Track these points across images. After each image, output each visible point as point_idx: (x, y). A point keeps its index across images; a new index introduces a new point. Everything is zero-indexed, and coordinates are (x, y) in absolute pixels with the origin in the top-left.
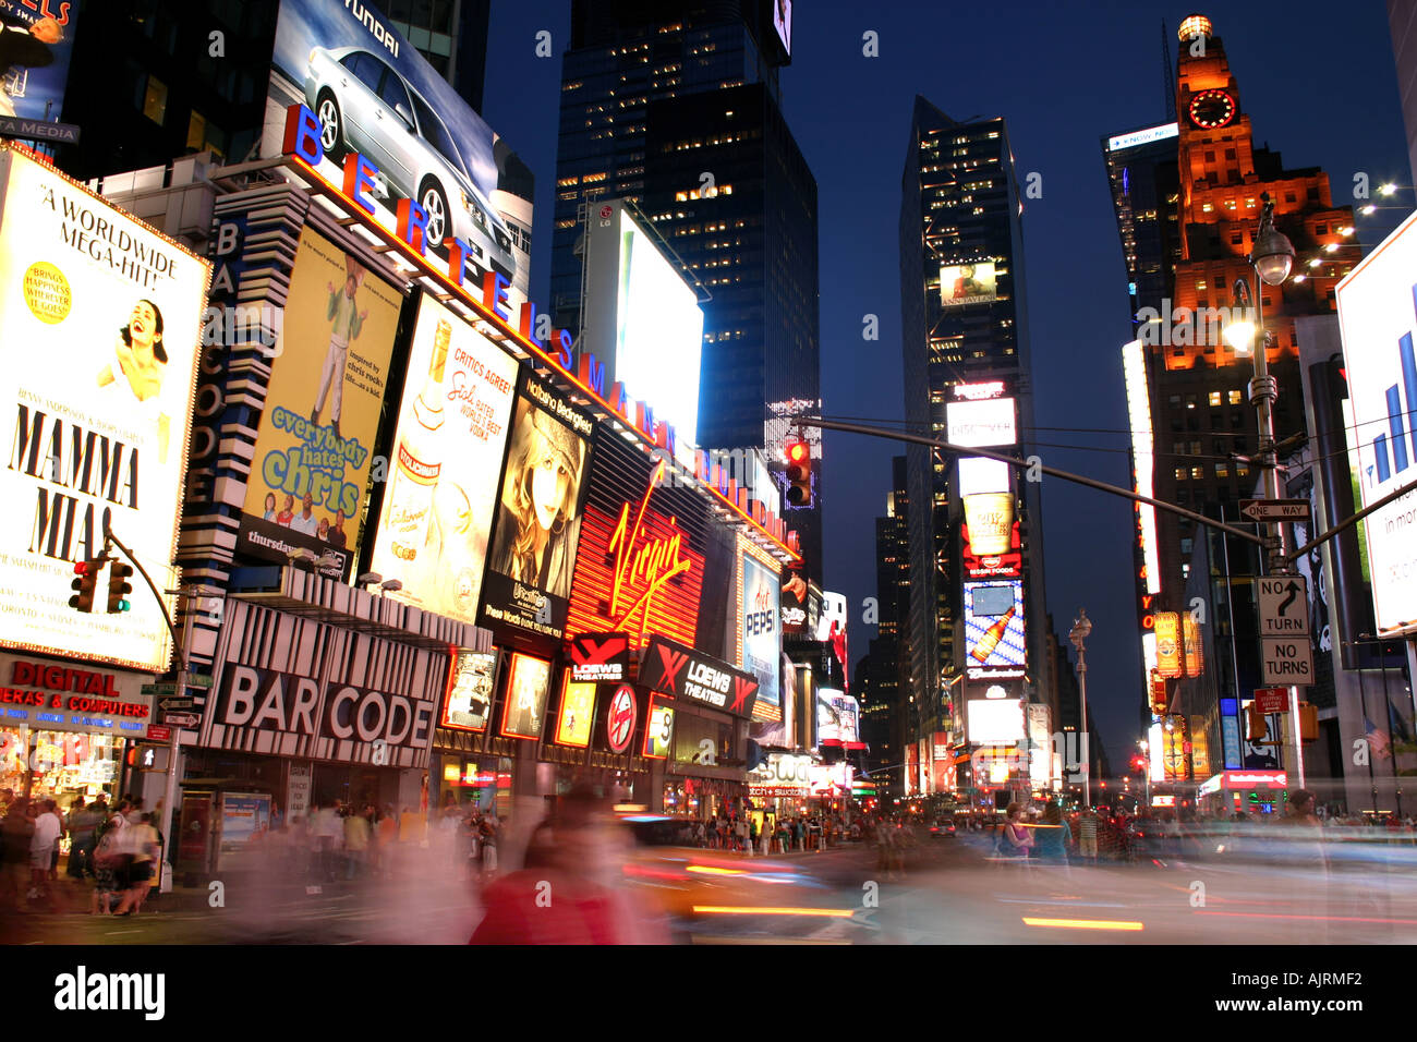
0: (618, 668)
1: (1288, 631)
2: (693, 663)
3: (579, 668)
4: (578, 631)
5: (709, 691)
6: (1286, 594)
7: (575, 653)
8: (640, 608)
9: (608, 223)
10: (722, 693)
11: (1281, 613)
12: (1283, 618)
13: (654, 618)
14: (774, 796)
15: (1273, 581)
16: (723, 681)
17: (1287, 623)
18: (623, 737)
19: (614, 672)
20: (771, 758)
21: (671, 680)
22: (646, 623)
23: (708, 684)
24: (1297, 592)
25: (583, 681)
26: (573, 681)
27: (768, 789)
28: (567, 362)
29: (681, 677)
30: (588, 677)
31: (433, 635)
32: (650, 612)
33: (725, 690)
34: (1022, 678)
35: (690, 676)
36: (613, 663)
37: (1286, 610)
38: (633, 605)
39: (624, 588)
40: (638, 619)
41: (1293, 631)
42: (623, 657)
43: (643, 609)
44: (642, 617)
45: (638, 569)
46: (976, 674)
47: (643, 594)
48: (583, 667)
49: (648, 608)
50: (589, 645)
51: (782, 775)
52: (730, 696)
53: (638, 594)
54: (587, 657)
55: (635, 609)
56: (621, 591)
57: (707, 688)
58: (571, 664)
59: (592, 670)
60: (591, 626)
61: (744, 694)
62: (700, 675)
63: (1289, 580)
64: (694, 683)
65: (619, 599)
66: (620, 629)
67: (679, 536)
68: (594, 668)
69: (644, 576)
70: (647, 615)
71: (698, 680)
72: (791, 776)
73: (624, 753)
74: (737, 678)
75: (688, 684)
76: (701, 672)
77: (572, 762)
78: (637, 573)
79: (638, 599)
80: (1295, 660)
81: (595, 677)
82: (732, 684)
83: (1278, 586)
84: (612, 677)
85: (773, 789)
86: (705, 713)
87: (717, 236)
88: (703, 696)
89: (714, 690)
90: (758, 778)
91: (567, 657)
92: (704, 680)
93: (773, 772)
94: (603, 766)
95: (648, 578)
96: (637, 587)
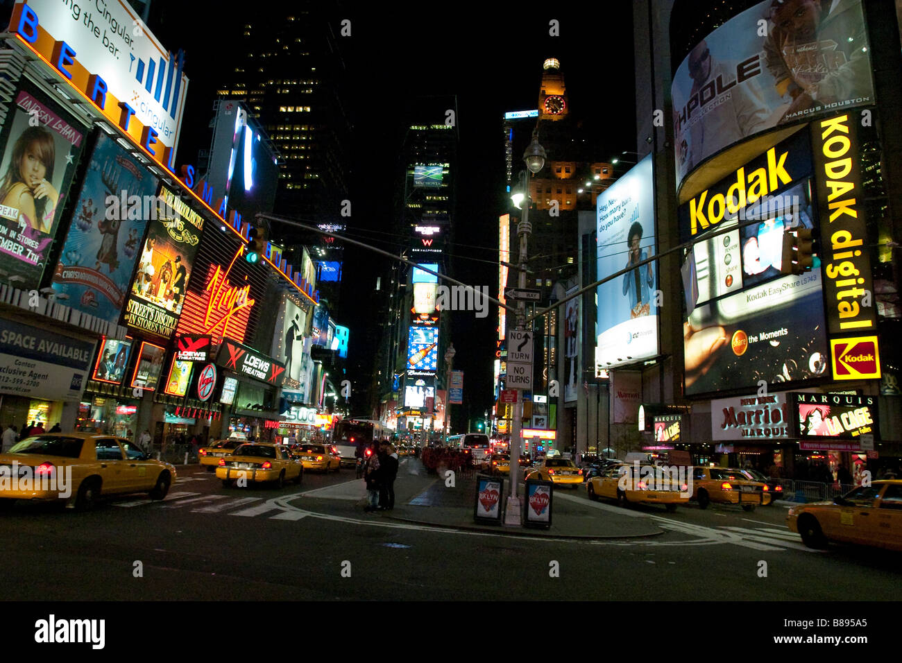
0: (203, 354)
1: (521, 360)
2: (248, 355)
3: (182, 353)
4: (184, 332)
5: (256, 371)
6: (523, 340)
7: (180, 344)
8: (222, 323)
9: (230, 113)
10: (264, 372)
11: (519, 350)
12: (520, 353)
13: (230, 329)
14: (295, 428)
15: (517, 332)
16: (265, 366)
17: (522, 355)
18: (207, 392)
19: (202, 356)
20: (293, 408)
21: (234, 363)
22: (225, 331)
23: (256, 367)
24: (529, 340)
25: (183, 360)
26: (178, 360)
27: (292, 424)
28: (190, 183)
29: (240, 362)
30: (186, 358)
31: (87, 327)
32: (228, 326)
33: (266, 371)
34: (434, 376)
35: (246, 362)
36: (201, 351)
37: (522, 348)
38: (219, 321)
39: (213, 311)
40: (221, 329)
41: (524, 360)
42: (207, 349)
43: (224, 323)
44: (223, 328)
45: (223, 301)
46: (411, 373)
47: (225, 315)
48: (184, 352)
49: (227, 323)
50: (189, 340)
51: (300, 418)
52: (269, 374)
53: (222, 316)
54: (187, 347)
55: (220, 323)
56: (211, 312)
57: (256, 369)
58: (177, 350)
59: (188, 354)
60: (192, 330)
61: (277, 373)
62: (252, 362)
63: (525, 333)
64: (248, 366)
65: (210, 317)
66: (209, 333)
67: (249, 286)
68: (190, 353)
69: (226, 306)
70: (226, 327)
71: (251, 364)
72: (305, 418)
73: (207, 401)
74: (274, 365)
75: (244, 366)
76: (252, 360)
77: (175, 404)
78: (222, 304)
79: (222, 318)
80: (523, 376)
81: (190, 358)
82: (270, 368)
83: (519, 336)
84: (200, 359)
85: (295, 425)
86: (254, 383)
87: (300, 133)
88: (253, 373)
89: (259, 370)
90: (285, 418)
91: (176, 347)
92: (254, 364)
93: (295, 416)
94: (194, 407)
95: (228, 307)
96: (222, 311)
